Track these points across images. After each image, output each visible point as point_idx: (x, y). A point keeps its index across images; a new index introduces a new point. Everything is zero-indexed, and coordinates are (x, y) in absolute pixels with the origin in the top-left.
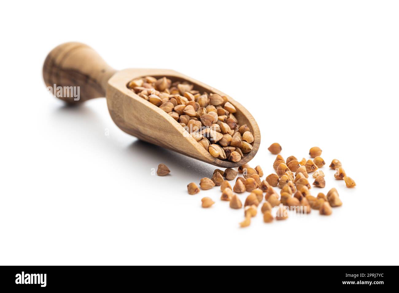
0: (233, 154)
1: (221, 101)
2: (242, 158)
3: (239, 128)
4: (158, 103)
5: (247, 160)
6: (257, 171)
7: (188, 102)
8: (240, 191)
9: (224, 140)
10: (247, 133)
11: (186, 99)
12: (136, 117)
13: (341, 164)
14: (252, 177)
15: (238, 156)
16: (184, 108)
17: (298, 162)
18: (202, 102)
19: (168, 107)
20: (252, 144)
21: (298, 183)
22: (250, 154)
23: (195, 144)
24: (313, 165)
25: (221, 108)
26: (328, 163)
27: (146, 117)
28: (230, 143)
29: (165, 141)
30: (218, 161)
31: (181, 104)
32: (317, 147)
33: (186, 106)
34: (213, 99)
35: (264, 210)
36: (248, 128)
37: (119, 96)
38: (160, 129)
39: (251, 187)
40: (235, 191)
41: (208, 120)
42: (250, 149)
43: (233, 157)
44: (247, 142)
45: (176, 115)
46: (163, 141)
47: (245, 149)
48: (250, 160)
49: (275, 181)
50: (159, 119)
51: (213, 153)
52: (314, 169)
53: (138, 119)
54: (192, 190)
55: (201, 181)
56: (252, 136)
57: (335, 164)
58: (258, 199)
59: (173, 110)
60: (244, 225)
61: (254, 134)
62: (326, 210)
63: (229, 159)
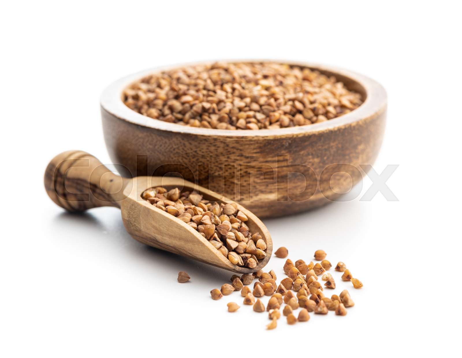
0: (249, 261)
1: (234, 211)
2: (257, 264)
3: (251, 236)
4: (175, 214)
5: (262, 266)
6: (271, 275)
7: (204, 213)
8: (260, 295)
9: (240, 247)
10: (260, 241)
11: (201, 210)
12: (154, 227)
13: (345, 266)
14: (268, 282)
15: (254, 262)
16: (202, 218)
17: (306, 266)
18: (216, 211)
19: (187, 218)
20: (265, 251)
21: (311, 286)
22: (264, 260)
23: (216, 253)
24: (321, 268)
25: (233, 217)
26: (334, 266)
27: (165, 227)
28: (246, 250)
29: (184, 250)
30: (238, 268)
31: (198, 214)
32: (322, 250)
33: (203, 216)
34: (226, 209)
35: (286, 312)
36: (260, 236)
37: (135, 207)
38: (180, 239)
39: (269, 291)
40: (255, 295)
41: (224, 229)
42: (264, 256)
43: (250, 264)
44: (260, 249)
45: (195, 225)
46: (182, 249)
47: (260, 255)
48: (265, 266)
49: (289, 285)
50: (180, 229)
51: (233, 260)
52: (323, 271)
53: (156, 229)
54: (215, 296)
55: (221, 287)
56: (265, 243)
57: (340, 266)
58: (279, 302)
59: (191, 220)
60: (270, 328)
61: (266, 241)
62: (342, 311)
63: (246, 265)
